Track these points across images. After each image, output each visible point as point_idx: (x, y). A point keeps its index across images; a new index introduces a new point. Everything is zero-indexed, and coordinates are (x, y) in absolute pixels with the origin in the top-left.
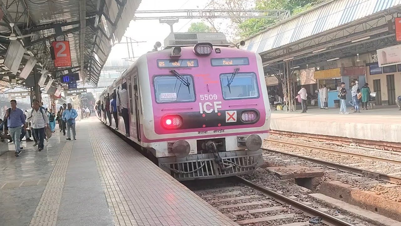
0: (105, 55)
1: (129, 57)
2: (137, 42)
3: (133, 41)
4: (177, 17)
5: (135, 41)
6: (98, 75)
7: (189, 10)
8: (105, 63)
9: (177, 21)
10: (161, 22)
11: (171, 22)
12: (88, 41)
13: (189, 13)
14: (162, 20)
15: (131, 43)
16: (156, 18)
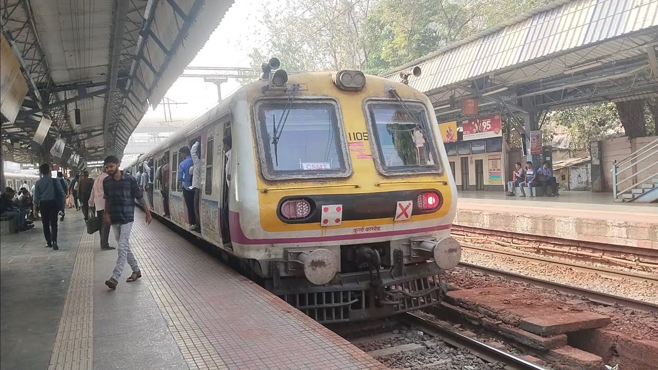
0: (137, 120)
1: (166, 120)
2: (176, 104)
3: (170, 102)
4: (225, 76)
5: (173, 102)
6: (125, 141)
7: (239, 68)
8: (139, 123)
9: (226, 81)
10: (206, 81)
11: (218, 81)
12: (117, 96)
13: (240, 72)
14: (207, 78)
15: (169, 104)
16: (201, 76)
